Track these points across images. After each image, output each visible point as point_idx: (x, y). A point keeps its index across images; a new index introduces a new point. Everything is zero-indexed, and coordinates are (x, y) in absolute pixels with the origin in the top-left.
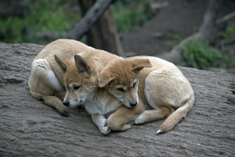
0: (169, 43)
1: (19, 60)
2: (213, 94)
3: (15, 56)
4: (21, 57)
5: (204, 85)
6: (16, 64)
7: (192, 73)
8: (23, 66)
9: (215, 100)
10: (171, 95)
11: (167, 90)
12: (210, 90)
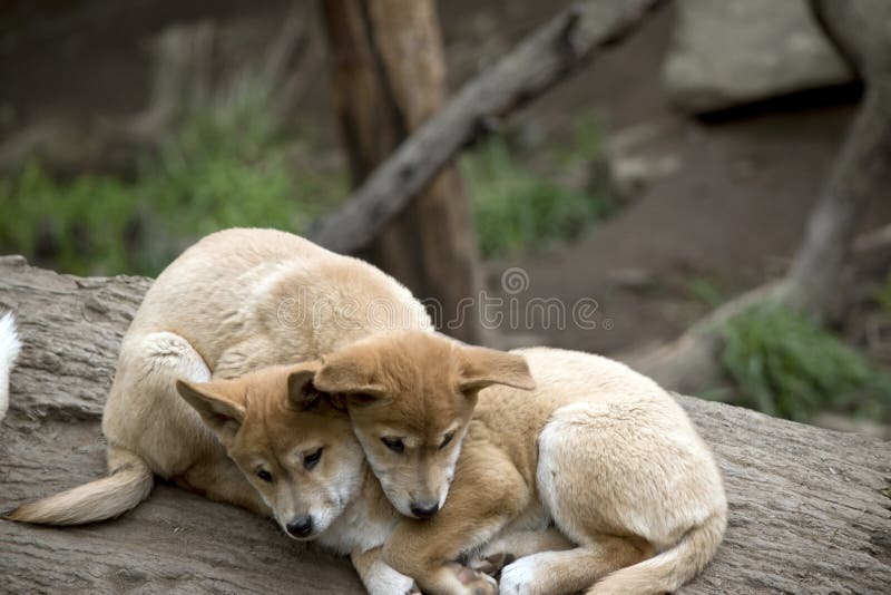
0: (671, 310)
1: (99, 339)
2: (816, 513)
3: (84, 322)
4: (109, 328)
5: (784, 477)
6: (86, 350)
7: (742, 427)
8: (110, 361)
9: (824, 537)
10: (635, 495)
11: (624, 473)
12: (809, 496)
